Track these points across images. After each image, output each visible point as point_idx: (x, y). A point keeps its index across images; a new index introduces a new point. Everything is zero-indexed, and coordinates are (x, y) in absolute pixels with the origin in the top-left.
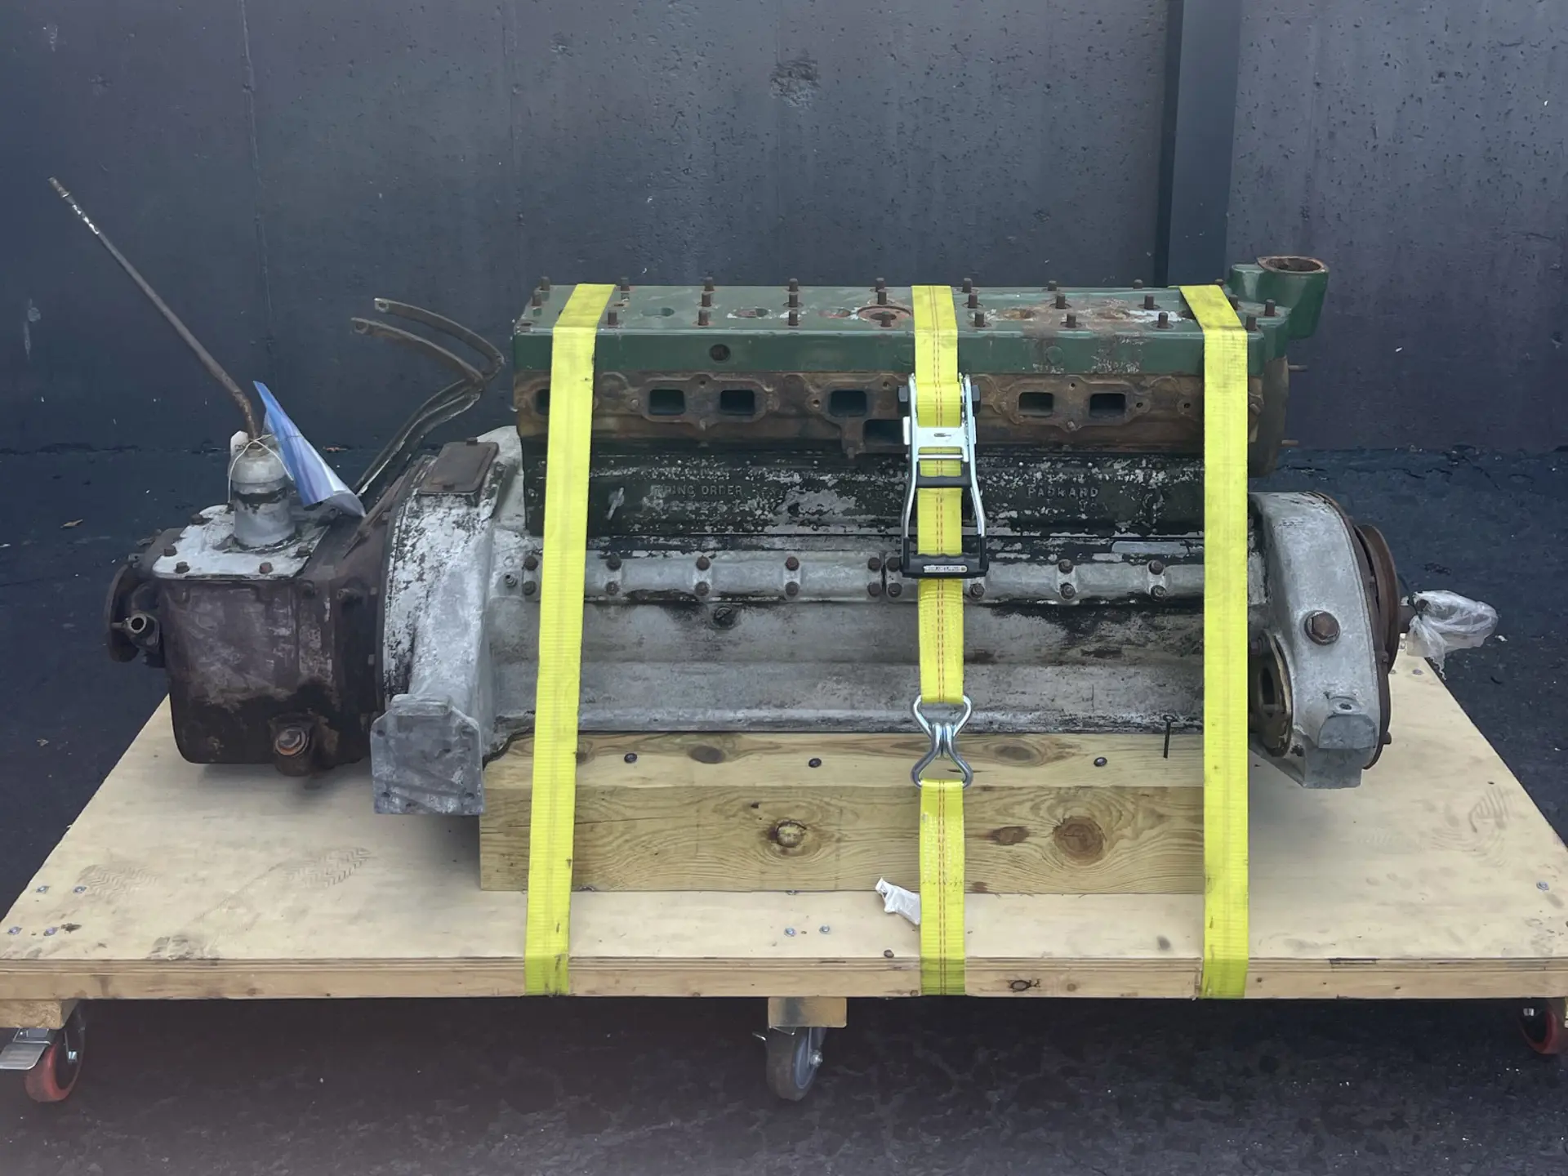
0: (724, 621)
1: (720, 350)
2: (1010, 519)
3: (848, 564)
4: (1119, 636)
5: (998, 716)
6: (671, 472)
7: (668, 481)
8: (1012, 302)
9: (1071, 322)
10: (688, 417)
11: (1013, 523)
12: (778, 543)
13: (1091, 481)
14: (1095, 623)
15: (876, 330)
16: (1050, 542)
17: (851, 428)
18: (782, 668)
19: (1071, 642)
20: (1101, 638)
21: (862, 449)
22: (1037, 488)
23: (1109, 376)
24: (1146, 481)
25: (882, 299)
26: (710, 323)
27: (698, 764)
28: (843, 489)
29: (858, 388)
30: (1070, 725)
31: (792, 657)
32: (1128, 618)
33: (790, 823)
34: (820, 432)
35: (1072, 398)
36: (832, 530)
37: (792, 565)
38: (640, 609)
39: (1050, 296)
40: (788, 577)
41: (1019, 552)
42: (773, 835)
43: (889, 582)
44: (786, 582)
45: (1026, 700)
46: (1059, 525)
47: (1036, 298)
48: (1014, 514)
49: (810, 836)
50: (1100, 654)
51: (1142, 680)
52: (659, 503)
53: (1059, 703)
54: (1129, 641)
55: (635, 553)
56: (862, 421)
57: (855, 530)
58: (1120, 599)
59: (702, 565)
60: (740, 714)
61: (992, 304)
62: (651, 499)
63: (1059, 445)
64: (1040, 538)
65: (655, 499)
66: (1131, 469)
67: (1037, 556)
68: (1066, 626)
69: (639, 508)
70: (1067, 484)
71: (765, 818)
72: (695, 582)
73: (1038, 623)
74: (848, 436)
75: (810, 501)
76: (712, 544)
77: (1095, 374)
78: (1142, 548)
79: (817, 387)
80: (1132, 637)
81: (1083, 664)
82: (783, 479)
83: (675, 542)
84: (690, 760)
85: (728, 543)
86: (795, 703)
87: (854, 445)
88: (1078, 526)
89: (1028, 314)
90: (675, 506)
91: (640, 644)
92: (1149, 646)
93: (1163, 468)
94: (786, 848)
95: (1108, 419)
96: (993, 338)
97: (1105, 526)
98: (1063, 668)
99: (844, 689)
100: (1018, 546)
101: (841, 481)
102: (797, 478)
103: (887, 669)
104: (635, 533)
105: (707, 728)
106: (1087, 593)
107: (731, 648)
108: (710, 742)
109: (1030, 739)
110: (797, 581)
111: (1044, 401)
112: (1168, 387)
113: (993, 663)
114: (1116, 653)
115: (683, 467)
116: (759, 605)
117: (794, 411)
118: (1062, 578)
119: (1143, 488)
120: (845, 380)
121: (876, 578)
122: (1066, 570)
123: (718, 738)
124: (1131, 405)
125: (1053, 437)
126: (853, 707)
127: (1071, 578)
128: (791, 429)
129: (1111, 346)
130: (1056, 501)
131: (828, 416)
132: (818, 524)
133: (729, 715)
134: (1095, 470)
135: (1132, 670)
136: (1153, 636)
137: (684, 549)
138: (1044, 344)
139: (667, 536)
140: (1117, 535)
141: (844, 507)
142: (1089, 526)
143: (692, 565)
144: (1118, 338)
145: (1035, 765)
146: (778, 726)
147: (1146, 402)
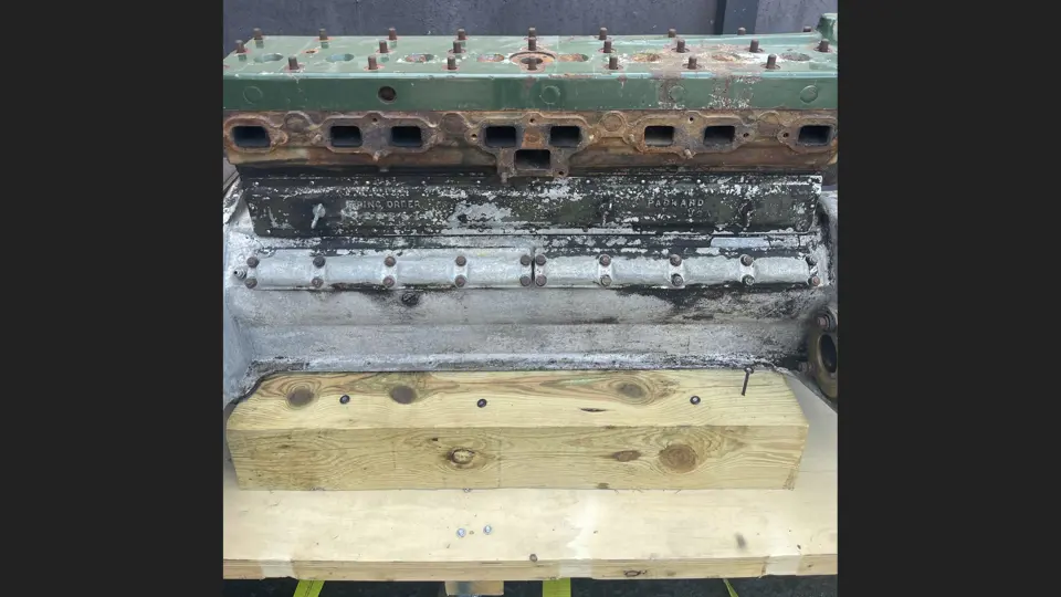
0: (410, 301)
1: (388, 91)
2: (633, 223)
3: (506, 260)
4: (712, 308)
5: (619, 357)
6: (361, 190)
7: (359, 198)
8: (641, 47)
9: (692, 64)
10: (364, 149)
11: (634, 226)
12: (452, 242)
13: (699, 195)
14: (695, 300)
15: (523, 73)
16: (662, 238)
17: (504, 156)
18: (458, 329)
19: (676, 311)
20: (699, 309)
21: (514, 173)
22: (655, 200)
23: (723, 111)
24: (743, 194)
25: (532, 46)
26: (380, 68)
27: (395, 404)
28: (501, 202)
29: (507, 124)
30: (672, 363)
31: (466, 322)
32: (721, 296)
33: (463, 450)
34: (480, 159)
35: (690, 130)
36: (494, 231)
37: (461, 262)
38: (344, 295)
39: (672, 42)
40: (457, 272)
41: (638, 246)
42: (450, 457)
43: (537, 274)
44: (455, 275)
45: (641, 346)
46: (671, 226)
47: (661, 44)
48: (636, 219)
49: (477, 458)
50: (696, 318)
51: (725, 333)
52: (354, 214)
53: (663, 348)
54: (720, 311)
55: (339, 252)
56: (513, 151)
57: (512, 231)
58: (716, 285)
59: (390, 263)
60: (431, 358)
61: (623, 49)
62: (347, 211)
63: (676, 167)
64: (656, 235)
65: (351, 211)
66: (731, 184)
67: (653, 250)
68: (674, 302)
69: (339, 218)
70: (680, 196)
71: (443, 447)
72: (383, 277)
73: (652, 301)
74: (501, 163)
75: (474, 212)
76: (401, 242)
77: (712, 110)
78: (734, 243)
79: (474, 123)
80: (723, 308)
81: (684, 323)
82: (452, 195)
83: (371, 241)
84: (389, 400)
85: (414, 243)
86: (470, 350)
87: (507, 169)
88: (685, 227)
89: (653, 58)
90: (368, 216)
91: (349, 316)
92: (735, 313)
93: (756, 184)
94: (460, 465)
95: (719, 146)
96: (625, 79)
97: (708, 227)
98: (668, 326)
99: (507, 340)
100: (638, 242)
101: (499, 196)
102: (463, 194)
103: (538, 327)
104: (339, 235)
105: (406, 369)
106: (692, 282)
107: (419, 317)
108: (406, 381)
109: (642, 376)
110: (465, 274)
111: (666, 132)
112: (772, 120)
113: (617, 323)
114: (710, 317)
115: (371, 186)
116: (436, 290)
117: (455, 144)
118: (673, 270)
119: (741, 199)
120: (497, 117)
121: (527, 271)
122: (675, 264)
123: (414, 377)
124: (739, 135)
125: (671, 162)
126: (513, 352)
127: (681, 270)
128: (455, 157)
129: (728, 85)
130: (670, 209)
131: (485, 148)
132: (484, 227)
133: (423, 359)
134: (702, 186)
135: (719, 327)
136: (738, 307)
137: (378, 248)
138: (668, 84)
139: (366, 237)
140: (715, 232)
141: (503, 215)
142: (696, 227)
143: (381, 263)
144: (733, 78)
145: (646, 403)
146: (457, 367)
147: (752, 132)
